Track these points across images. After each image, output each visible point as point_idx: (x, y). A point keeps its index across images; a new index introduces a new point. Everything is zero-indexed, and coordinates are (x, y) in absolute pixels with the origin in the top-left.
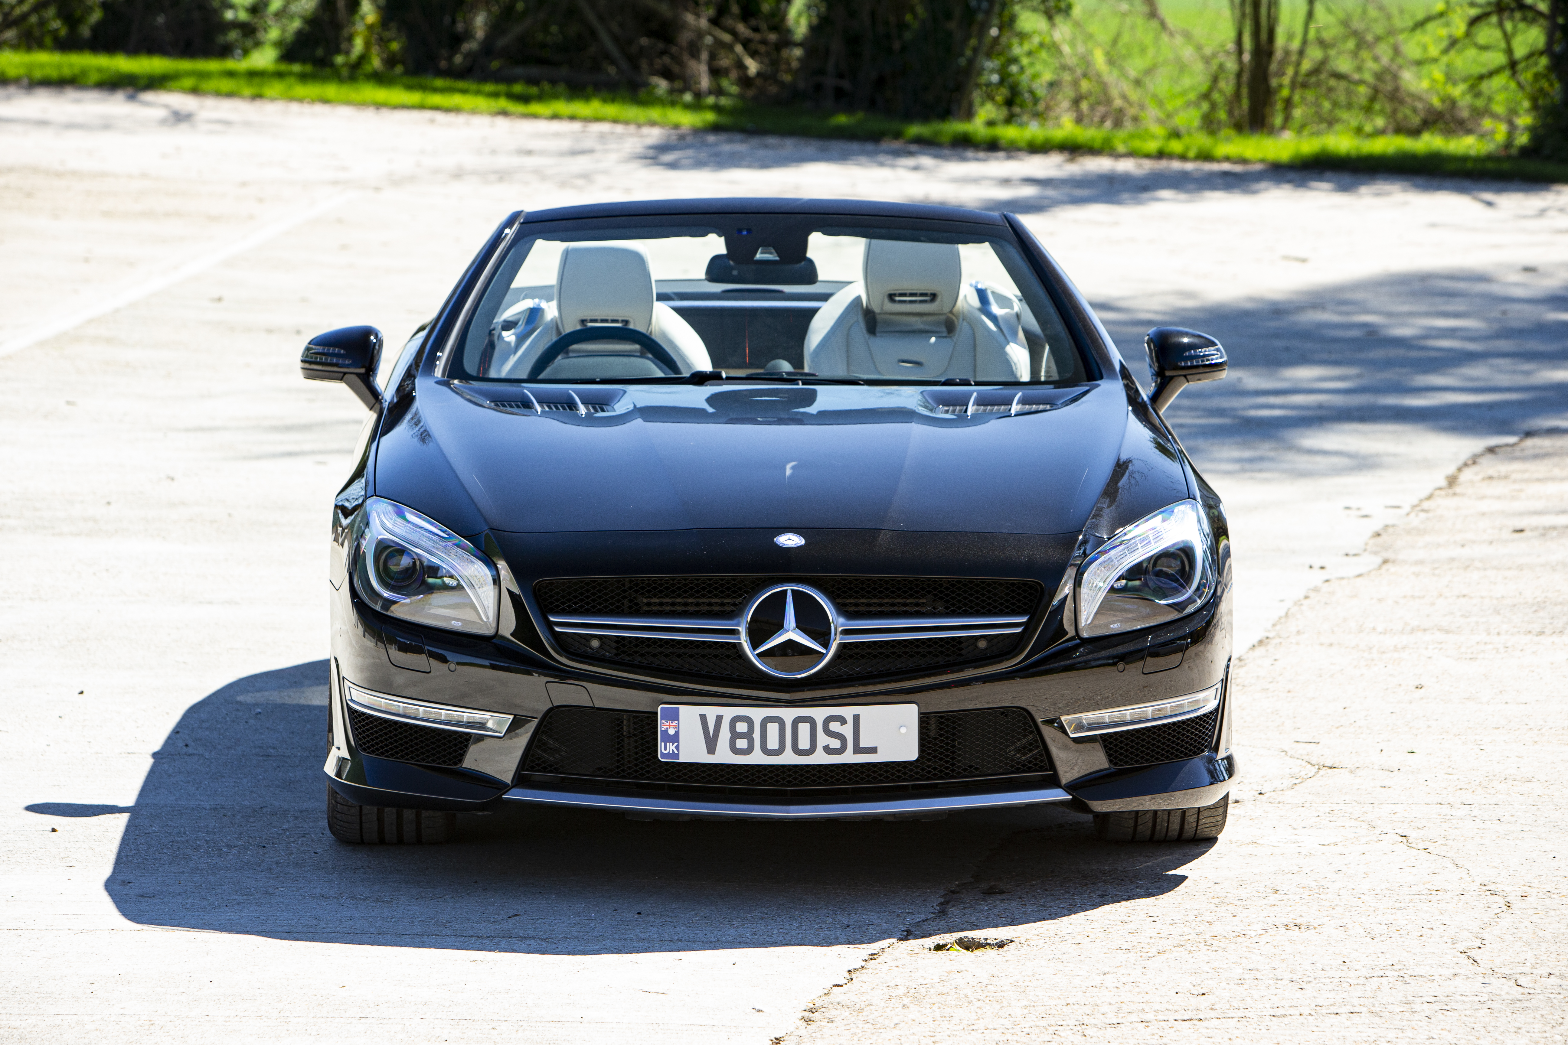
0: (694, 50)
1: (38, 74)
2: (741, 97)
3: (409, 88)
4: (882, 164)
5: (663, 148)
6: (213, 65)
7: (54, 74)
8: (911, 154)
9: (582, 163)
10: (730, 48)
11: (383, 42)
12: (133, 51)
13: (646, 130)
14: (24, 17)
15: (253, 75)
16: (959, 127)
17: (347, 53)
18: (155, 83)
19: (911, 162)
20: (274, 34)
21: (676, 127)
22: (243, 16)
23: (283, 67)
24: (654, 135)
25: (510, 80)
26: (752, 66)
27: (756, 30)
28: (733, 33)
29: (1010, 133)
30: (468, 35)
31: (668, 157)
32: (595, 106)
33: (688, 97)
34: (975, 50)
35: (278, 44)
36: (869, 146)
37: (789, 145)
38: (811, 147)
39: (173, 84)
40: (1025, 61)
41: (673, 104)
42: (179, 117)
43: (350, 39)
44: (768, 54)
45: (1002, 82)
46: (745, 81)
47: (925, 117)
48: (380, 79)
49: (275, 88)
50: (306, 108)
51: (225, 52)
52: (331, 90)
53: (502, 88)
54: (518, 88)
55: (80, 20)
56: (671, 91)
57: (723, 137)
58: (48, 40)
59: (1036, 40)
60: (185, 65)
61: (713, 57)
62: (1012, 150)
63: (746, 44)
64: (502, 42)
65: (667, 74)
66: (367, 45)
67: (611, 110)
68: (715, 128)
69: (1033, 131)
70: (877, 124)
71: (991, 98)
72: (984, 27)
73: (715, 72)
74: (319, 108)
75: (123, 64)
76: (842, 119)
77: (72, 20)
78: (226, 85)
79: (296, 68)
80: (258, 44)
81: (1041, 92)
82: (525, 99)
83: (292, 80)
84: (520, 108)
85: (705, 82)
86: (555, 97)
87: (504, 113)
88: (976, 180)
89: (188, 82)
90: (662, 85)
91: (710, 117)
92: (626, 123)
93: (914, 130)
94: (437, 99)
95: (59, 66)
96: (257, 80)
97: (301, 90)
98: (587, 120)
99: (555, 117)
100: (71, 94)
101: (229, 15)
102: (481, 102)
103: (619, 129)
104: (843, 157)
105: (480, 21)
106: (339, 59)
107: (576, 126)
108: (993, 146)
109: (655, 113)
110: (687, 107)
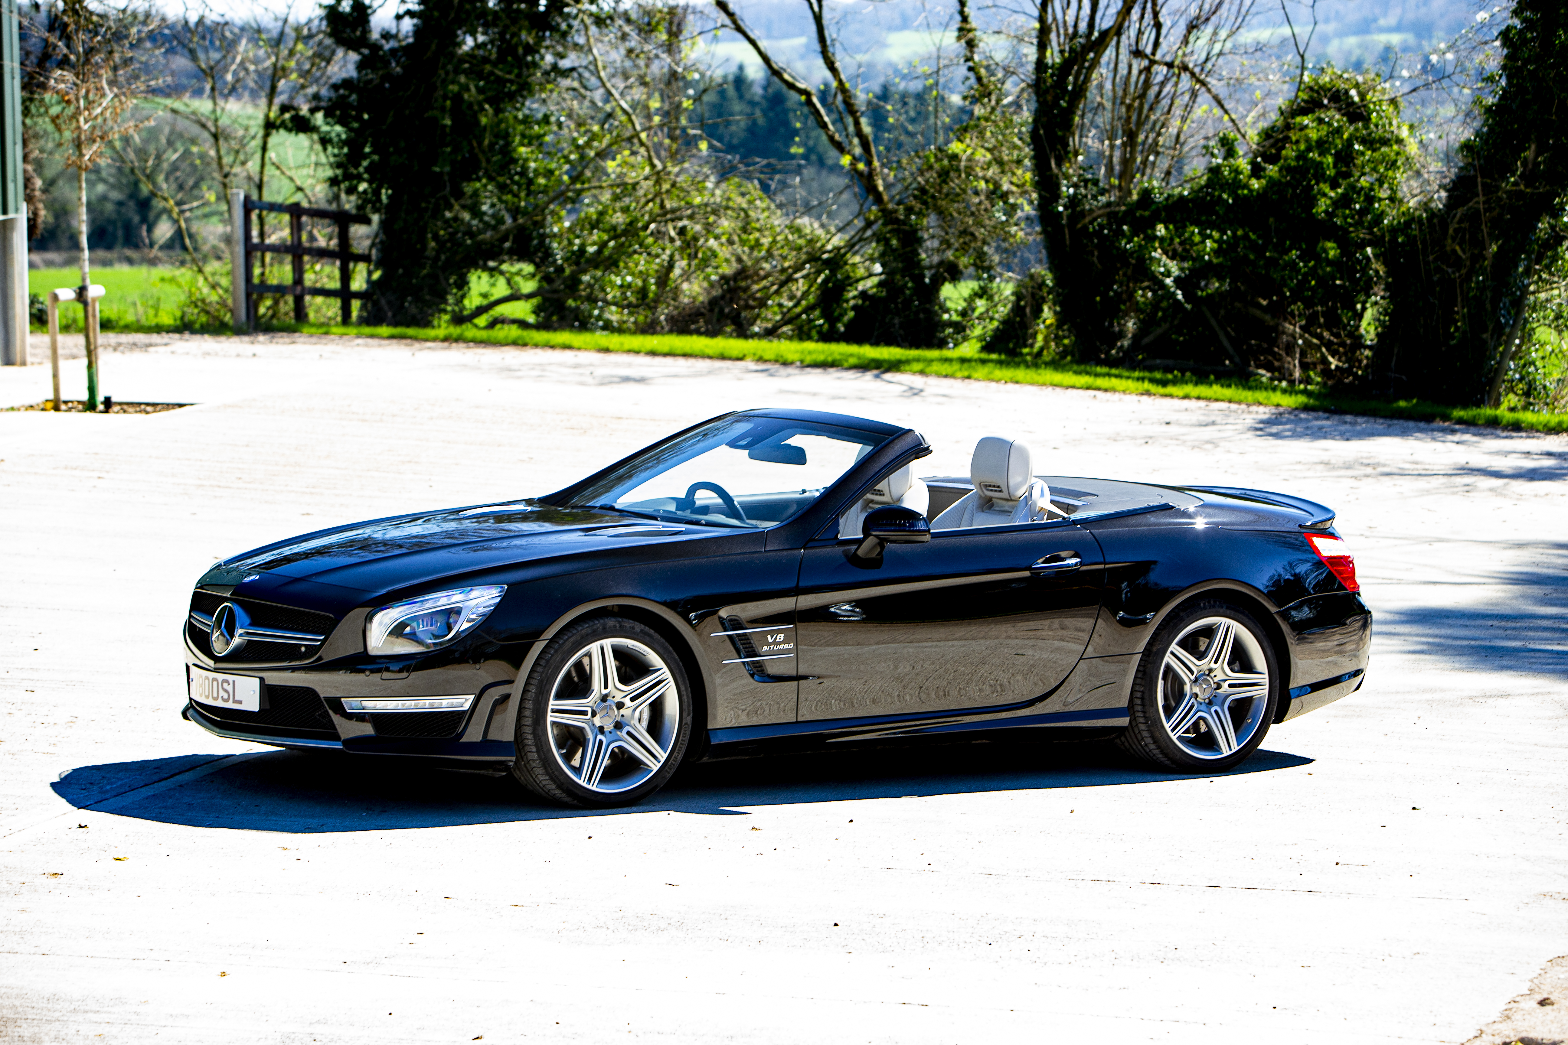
0: (1290, 348)
1: (809, 359)
2: (1324, 384)
3: (1077, 373)
4: (1434, 439)
5: (1268, 422)
6: (934, 354)
7: (821, 358)
8: (1453, 432)
9: (1208, 433)
10: (1318, 348)
11: (1058, 339)
12: (876, 343)
13: (1254, 408)
14: (799, 315)
15: (963, 361)
16: (1488, 411)
17: (1032, 346)
18: (894, 366)
19: (1457, 437)
20: (978, 331)
21: (1278, 405)
22: (955, 318)
23: (984, 356)
24: (1263, 413)
25: (1151, 369)
26: (1334, 363)
27: (1337, 336)
28: (1320, 337)
29: (1528, 417)
30: (1121, 335)
31: (1274, 429)
32: (1216, 390)
33: (1284, 384)
34: (1502, 354)
35: (981, 338)
36: (1422, 425)
37: (1363, 423)
38: (1380, 424)
39: (907, 368)
40: (1539, 364)
41: (1274, 389)
42: (915, 392)
43: (1034, 336)
44: (1345, 354)
45: (1521, 379)
46: (1326, 372)
47: (1465, 406)
48: (1056, 364)
49: (981, 371)
50: (1001, 386)
51: (942, 344)
52: (1021, 373)
53: (1147, 374)
54: (1158, 375)
55: (839, 319)
56: (1272, 379)
57: (1313, 414)
58: (814, 333)
59: (1549, 348)
60: (913, 353)
61: (1303, 354)
62: (1531, 430)
63: (1329, 345)
64: (1146, 340)
65: (1269, 368)
66: (1046, 339)
67: (1228, 392)
68: (1306, 408)
69: (1544, 416)
70: (1428, 408)
71: (1511, 390)
72: (1511, 337)
73: (1304, 367)
74: (1011, 386)
75: (869, 352)
76: (1402, 404)
77: (832, 320)
78: (946, 368)
79: (994, 356)
80: (966, 339)
81: (1551, 387)
82: (1164, 383)
83: (991, 365)
84: (1161, 390)
85: (1297, 374)
86: (1183, 381)
87: (1148, 393)
88: (1507, 453)
89: (917, 366)
90: (1264, 375)
91: (1302, 399)
92: (1239, 402)
93: (1458, 413)
94: (1100, 382)
95: (823, 352)
96: (966, 365)
97: (999, 373)
98: (1208, 399)
99: (1186, 397)
100: (833, 373)
101: (946, 316)
102: (1131, 384)
103: (1234, 406)
104: (1404, 433)
105: (1131, 325)
106: (1026, 350)
107: (1202, 403)
108: (1516, 427)
109: (1261, 395)
110: (1284, 391)
